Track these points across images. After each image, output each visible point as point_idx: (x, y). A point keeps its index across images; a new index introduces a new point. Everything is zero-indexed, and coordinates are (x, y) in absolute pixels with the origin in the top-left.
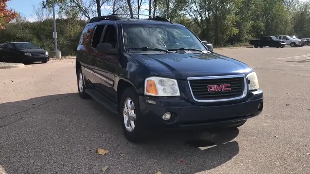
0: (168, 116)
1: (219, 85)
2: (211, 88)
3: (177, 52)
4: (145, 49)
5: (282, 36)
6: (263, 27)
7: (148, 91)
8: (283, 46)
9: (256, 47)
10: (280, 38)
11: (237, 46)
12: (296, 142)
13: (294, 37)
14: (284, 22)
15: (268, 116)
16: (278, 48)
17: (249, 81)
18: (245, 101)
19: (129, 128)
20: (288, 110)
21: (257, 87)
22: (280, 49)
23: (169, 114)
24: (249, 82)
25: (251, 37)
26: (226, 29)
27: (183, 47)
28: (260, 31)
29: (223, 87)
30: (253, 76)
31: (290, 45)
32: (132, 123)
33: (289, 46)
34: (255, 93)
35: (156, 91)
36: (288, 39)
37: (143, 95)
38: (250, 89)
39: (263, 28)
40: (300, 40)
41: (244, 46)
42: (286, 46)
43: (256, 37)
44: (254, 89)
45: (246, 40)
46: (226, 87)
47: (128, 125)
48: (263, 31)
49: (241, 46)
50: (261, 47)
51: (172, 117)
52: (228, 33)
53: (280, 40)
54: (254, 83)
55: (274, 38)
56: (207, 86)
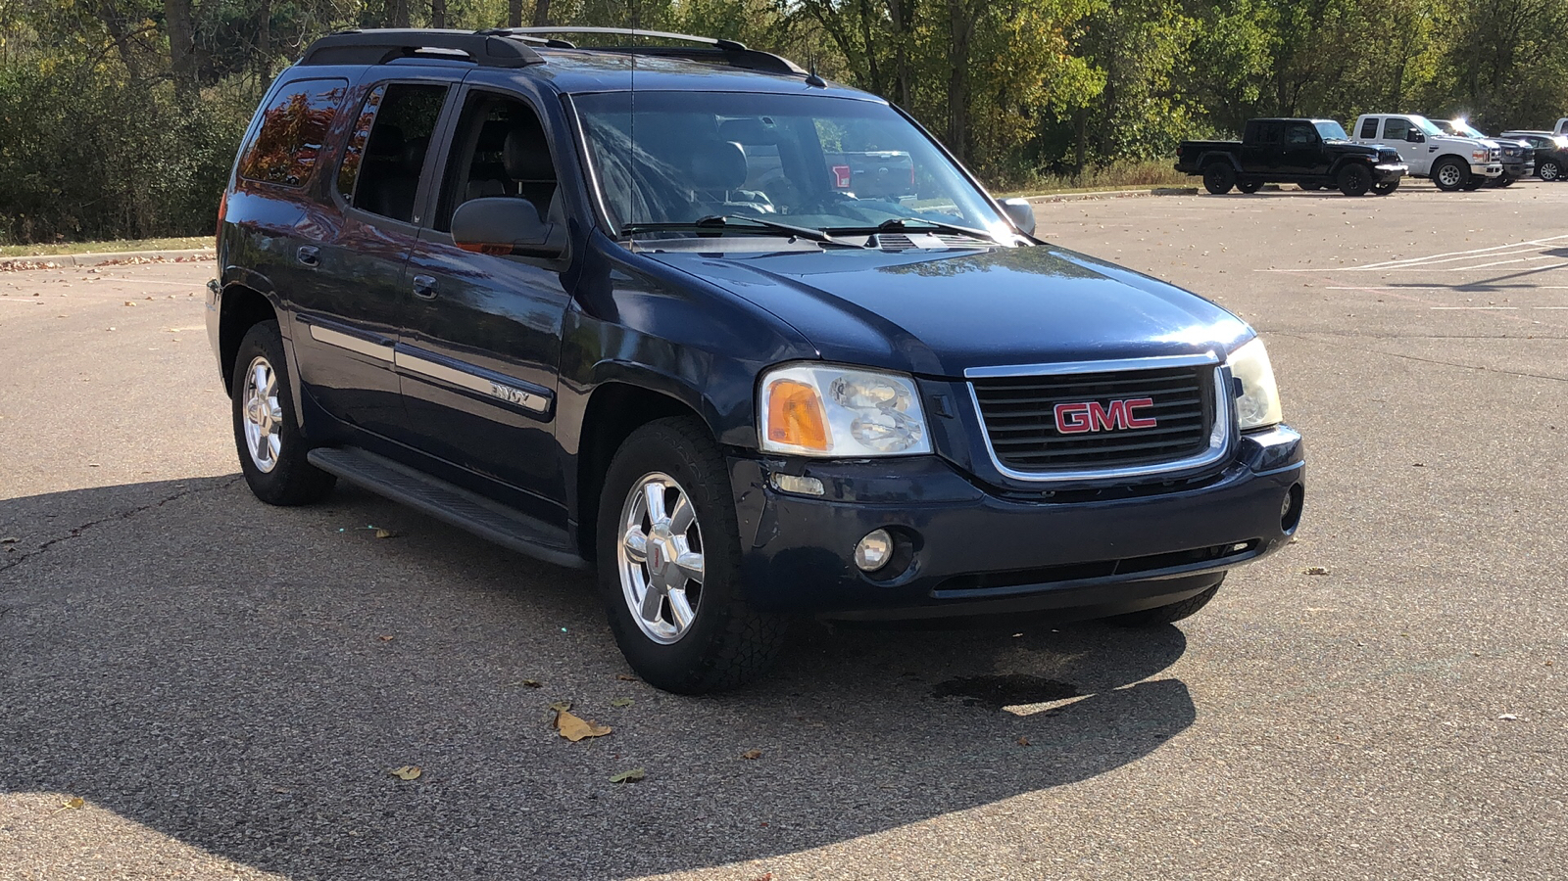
0: (874, 551)
1: (1105, 403)
2: (1068, 418)
3: (872, 243)
4: (713, 228)
5: (1383, 117)
6: (1255, 60)
7: (778, 434)
8: (1387, 185)
9: (1218, 188)
10: (1369, 131)
11: (1095, 185)
12: (1458, 676)
13: (1459, 124)
14: (1390, 24)
15: (1320, 572)
16: (1359, 193)
17: (1238, 382)
18: (1220, 478)
19: (656, 629)
20: (1420, 546)
21: (1274, 413)
22: (1370, 202)
23: (882, 539)
24: (1236, 387)
25: (1180, 124)
26: (1022, 69)
27: (896, 218)
28: (1241, 84)
29: (1122, 414)
30: (1253, 362)
31: (1433, 176)
32: (678, 597)
33: (1425, 183)
34: (1265, 441)
35: (819, 435)
36: (1416, 137)
37: (753, 453)
38: (1243, 422)
39: (1258, 63)
40: (1492, 144)
41: (1141, 181)
42: (1404, 181)
43: (1217, 118)
44: (1260, 422)
45: (1153, 139)
46: (1138, 413)
47: (648, 614)
48: (1256, 79)
49: (1116, 183)
50: (1249, 190)
51: (895, 553)
52: (1034, 93)
53: (1367, 143)
54: (1257, 392)
55: (1331, 131)
56: (1049, 406)
